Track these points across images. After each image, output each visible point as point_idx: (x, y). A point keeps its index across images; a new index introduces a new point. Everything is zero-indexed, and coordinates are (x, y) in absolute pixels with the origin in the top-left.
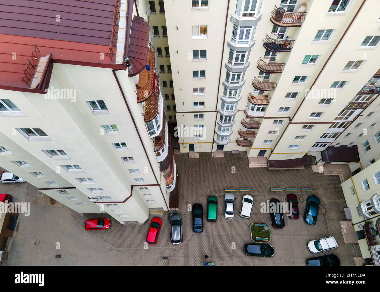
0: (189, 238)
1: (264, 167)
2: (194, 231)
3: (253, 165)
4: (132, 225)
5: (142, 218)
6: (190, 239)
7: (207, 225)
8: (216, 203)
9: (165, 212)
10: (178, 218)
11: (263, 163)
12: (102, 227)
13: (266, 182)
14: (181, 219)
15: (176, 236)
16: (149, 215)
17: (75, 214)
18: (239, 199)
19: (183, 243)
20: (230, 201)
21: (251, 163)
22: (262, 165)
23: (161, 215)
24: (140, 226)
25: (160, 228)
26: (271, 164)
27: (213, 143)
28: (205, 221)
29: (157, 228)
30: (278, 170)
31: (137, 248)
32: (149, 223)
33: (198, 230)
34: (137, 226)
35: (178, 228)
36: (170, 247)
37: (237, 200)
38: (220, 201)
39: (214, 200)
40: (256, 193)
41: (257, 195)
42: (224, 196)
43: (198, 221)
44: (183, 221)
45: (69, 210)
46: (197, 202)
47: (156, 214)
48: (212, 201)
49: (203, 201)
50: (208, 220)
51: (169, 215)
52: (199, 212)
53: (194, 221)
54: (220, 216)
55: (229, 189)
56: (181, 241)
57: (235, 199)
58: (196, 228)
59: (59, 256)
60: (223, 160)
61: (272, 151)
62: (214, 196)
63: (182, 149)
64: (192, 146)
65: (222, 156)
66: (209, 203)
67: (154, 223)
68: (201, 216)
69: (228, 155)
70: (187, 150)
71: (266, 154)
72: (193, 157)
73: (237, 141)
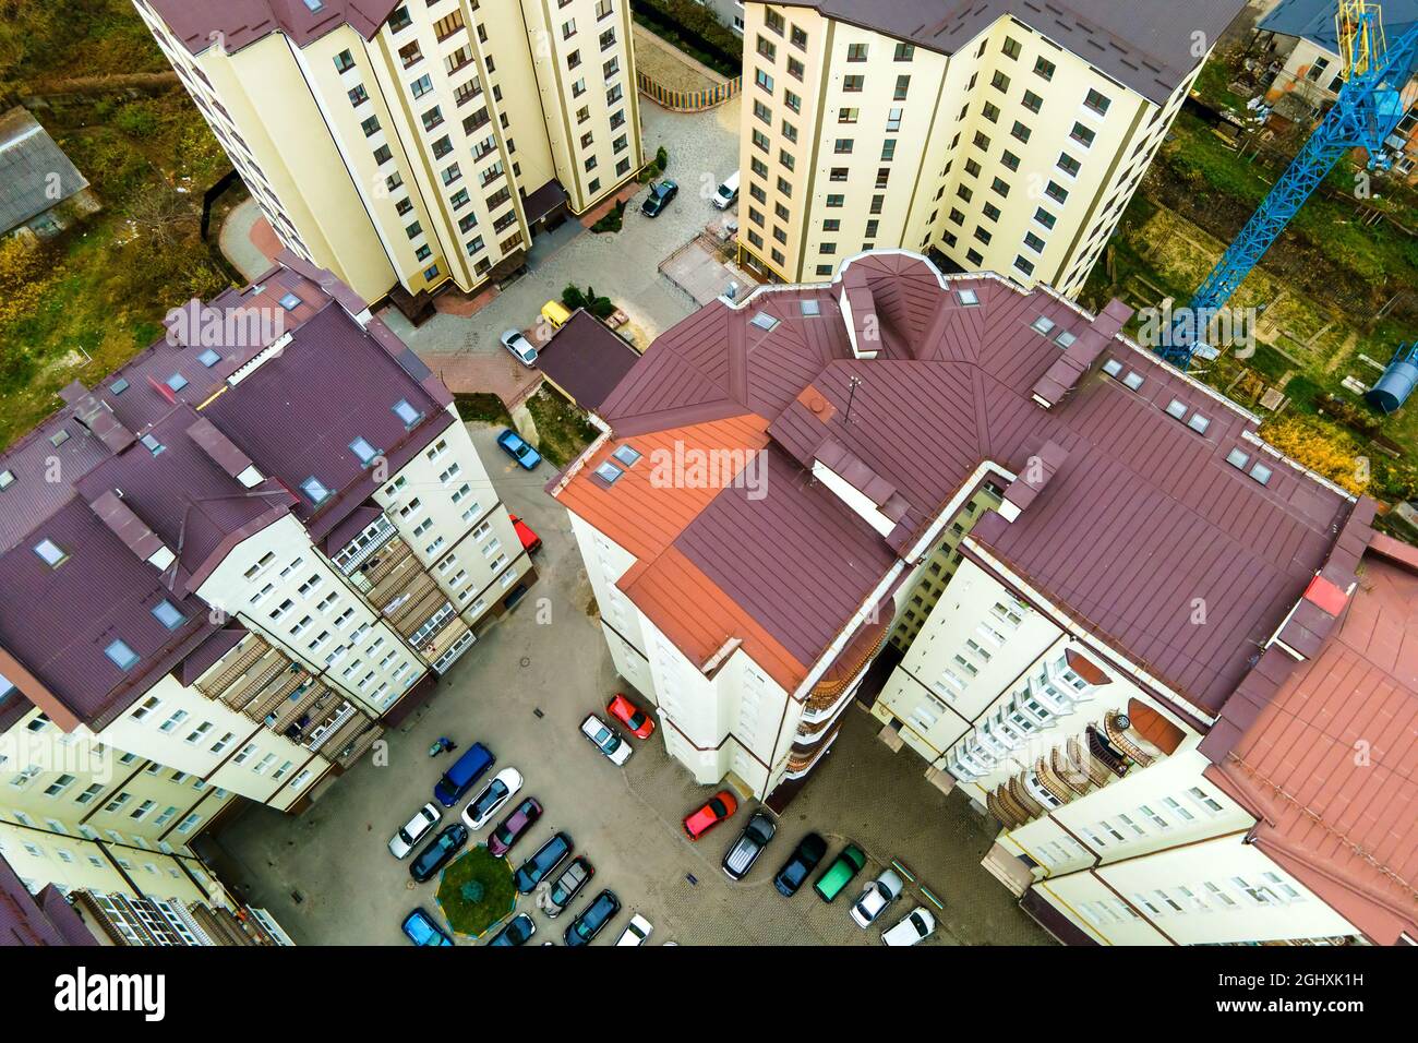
0: (756, 884)
1: (1012, 889)
2: (775, 881)
3: (990, 864)
4: (682, 771)
5: (706, 770)
6: (757, 887)
7: (807, 892)
8: (855, 870)
9: (753, 799)
10: (766, 832)
11: (1019, 881)
12: (634, 728)
13: (989, 922)
14: (770, 840)
15: (739, 860)
16: (723, 780)
17: (608, 664)
18: (907, 902)
19: (741, 884)
20: (884, 892)
21: (992, 858)
22: (1011, 882)
23: (743, 798)
24: (694, 783)
25: (723, 820)
26: (1031, 897)
27: (942, 756)
28: (809, 882)
29: (718, 815)
30: (1036, 925)
31: (660, 818)
32: (713, 793)
33: (784, 888)
34: (687, 781)
35: (753, 850)
36: (714, 869)
37: (903, 902)
38: (866, 871)
39: (857, 859)
40: (950, 926)
41: (948, 931)
42: (883, 870)
43: (796, 871)
44: (769, 845)
45: (604, 648)
46: (824, 835)
47: (735, 787)
48: (852, 860)
49: (836, 844)
50: (815, 887)
51: (757, 810)
52: (809, 856)
53: (789, 863)
54: (842, 899)
55: (902, 867)
56: (740, 876)
57: (900, 896)
58: (782, 880)
59: (539, 714)
60: (942, 801)
61: (1045, 879)
62: (862, 853)
63: (875, 711)
64: (897, 724)
65: (946, 790)
66: (844, 857)
67: (719, 801)
68: (809, 868)
69: (959, 799)
70: (886, 720)
71: (1035, 870)
72: (886, 741)
73: (990, 795)
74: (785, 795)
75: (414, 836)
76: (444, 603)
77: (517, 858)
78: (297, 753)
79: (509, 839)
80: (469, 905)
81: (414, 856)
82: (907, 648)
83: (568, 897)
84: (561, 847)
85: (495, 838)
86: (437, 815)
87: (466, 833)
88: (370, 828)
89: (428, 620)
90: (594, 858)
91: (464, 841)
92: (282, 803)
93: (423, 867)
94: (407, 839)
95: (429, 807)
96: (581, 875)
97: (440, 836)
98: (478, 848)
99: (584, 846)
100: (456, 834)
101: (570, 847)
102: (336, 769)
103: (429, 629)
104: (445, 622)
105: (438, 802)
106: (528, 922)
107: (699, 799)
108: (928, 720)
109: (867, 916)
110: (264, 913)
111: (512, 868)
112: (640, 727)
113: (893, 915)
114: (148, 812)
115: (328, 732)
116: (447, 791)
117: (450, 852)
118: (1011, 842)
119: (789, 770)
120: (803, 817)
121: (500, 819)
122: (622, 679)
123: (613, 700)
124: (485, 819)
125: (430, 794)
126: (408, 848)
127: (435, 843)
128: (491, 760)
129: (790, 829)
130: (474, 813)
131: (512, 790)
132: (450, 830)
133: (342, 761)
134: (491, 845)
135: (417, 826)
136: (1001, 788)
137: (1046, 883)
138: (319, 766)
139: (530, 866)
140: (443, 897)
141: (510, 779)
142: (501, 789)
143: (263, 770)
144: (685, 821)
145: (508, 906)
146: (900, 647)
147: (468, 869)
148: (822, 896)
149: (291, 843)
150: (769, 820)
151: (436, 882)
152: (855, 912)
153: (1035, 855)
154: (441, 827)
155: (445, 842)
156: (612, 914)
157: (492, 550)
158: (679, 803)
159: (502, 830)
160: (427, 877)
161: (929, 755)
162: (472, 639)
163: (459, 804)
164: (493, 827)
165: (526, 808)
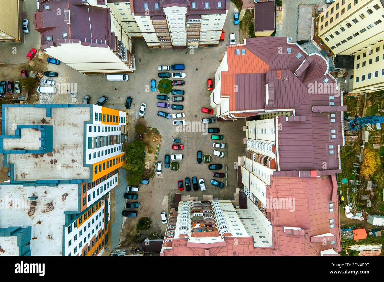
3: (239, 158)
4: (209, 101)
5: (213, 105)
7: (210, 135)
8: (220, 139)
9: (215, 115)
10: (213, 121)
14: (212, 123)
15: (205, 121)
16: (214, 108)
18: (222, 150)
20: (220, 146)
22: (239, 163)
23: (214, 113)
24: (209, 104)
26: (240, 167)
27: (248, 138)
28: (212, 134)
29: (208, 112)
31: (200, 104)
32: (211, 108)
35: (208, 122)
36: (200, 118)
38: (221, 141)
39: (221, 138)
40: (224, 159)
42: (223, 143)
43: (212, 131)
46: (220, 130)
47: (215, 111)
48: (221, 137)
49: (221, 133)
51: (214, 117)
53: (212, 129)
54: (213, 141)
55: (227, 146)
57: (222, 148)
58: (209, 129)
59: (197, 70)
60: (242, 144)
61: (244, 167)
62: (223, 138)
63: (247, 122)
64: (248, 128)
65: (244, 143)
66: (220, 136)
67: (210, 111)
68: (214, 132)
69: (245, 146)
70: (247, 125)
71: (244, 165)
72: (244, 128)
73: (249, 150)
74: (220, 120)
75: (163, 69)
76: (198, 39)
77: (175, 88)
78: (157, 40)
79: (176, 84)
80: (162, 87)
81: (161, 72)
82: (261, 119)
83: (177, 101)
84: (182, 93)
85: (174, 82)
86: (169, 69)
87: (170, 76)
88: (158, 61)
89: (193, 39)
90: (185, 99)
91: (169, 77)
92: (149, 45)
93: (160, 75)
94: (162, 68)
95: (169, 67)
96: (181, 100)
97: (166, 73)
98: (170, 80)
99: (185, 96)
100: (169, 75)
101: (183, 94)
102: (160, 47)
103: (192, 40)
104: (195, 41)
105: (170, 67)
106: (169, 98)
107: (208, 107)
108: (252, 132)
109: (215, 146)
110: (135, 58)
111: (173, 88)
112: (210, 88)
113: (219, 150)
114: (130, 28)
115: (164, 41)
116: (173, 67)
117: (166, 77)
118: (245, 158)
119: (224, 117)
120: (220, 125)
121: (177, 80)
122: (214, 78)
123: (210, 79)
124: (175, 77)
125: (170, 65)
126: (161, 70)
127: (165, 73)
128: (184, 69)
129: (217, 125)
130: (174, 75)
131: (183, 77)
132: (169, 74)
133: (162, 47)
134: (173, 82)
135: (165, 68)
136: (251, 151)
137: (243, 168)
138: (158, 44)
139: (175, 91)
140: (160, 82)
141: (184, 75)
142: (181, 75)
143: (150, 38)
144: (203, 108)
145: (168, 93)
146: (260, 118)
147: (167, 82)
148: (212, 137)
149: (145, 51)
150: (215, 120)
151: (161, 79)
152: (214, 144)
153: (246, 163)
154: (168, 72)
155: (167, 75)
156: (181, 109)
157: (214, 36)
158: (204, 104)
159: (176, 81)
160: (160, 77)
161: (247, 137)
162: (198, 47)
163: (173, 71)
164: (175, 80)
165: (182, 82)
